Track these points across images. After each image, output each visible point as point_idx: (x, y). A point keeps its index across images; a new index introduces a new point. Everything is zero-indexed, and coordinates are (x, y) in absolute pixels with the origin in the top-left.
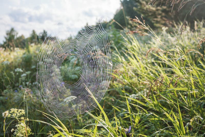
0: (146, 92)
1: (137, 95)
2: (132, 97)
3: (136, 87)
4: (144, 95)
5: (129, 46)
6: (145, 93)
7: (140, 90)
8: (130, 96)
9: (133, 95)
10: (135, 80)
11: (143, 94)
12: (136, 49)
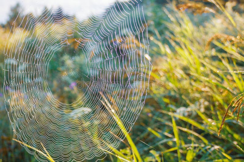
0: (204, 104)
1: (189, 109)
2: (180, 113)
3: (187, 94)
4: (199, 110)
5: (177, 30)
6: (202, 106)
7: (193, 101)
8: (178, 110)
9: (182, 109)
10: (185, 83)
11: (198, 108)
12: (189, 34)
